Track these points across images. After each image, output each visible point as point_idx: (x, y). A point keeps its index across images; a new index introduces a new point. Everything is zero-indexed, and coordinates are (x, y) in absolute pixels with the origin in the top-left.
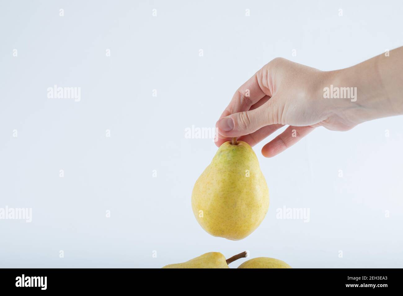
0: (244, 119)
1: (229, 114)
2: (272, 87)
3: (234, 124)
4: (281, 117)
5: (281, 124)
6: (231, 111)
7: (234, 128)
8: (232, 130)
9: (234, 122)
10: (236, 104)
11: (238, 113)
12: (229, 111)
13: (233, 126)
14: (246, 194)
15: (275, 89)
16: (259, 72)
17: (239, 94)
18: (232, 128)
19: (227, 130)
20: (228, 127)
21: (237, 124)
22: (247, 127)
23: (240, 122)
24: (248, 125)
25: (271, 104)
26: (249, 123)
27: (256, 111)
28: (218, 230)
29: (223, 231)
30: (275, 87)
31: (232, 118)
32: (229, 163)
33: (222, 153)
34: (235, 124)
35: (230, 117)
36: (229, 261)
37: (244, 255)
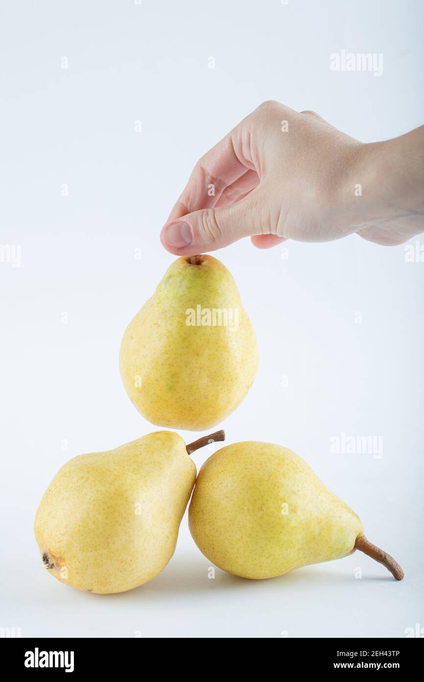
0: (209, 226)
1: (185, 212)
2: (259, 164)
3: (193, 233)
4: (278, 222)
5: (276, 235)
6: (189, 204)
7: (193, 241)
9: (192, 230)
10: (197, 192)
11: (200, 212)
12: (185, 205)
13: (192, 239)
14: (209, 359)
15: (264, 170)
16: (235, 131)
17: (202, 171)
18: (188, 241)
19: (179, 245)
20: (182, 239)
21: (197, 234)
22: (216, 240)
23: (204, 231)
24: (218, 236)
25: (256, 203)
26: (219, 232)
27: (231, 212)
30: (264, 164)
31: (188, 222)
32: (181, 301)
33: (171, 280)
34: (195, 236)
35: (185, 218)
36: (192, 447)
37: (219, 437)
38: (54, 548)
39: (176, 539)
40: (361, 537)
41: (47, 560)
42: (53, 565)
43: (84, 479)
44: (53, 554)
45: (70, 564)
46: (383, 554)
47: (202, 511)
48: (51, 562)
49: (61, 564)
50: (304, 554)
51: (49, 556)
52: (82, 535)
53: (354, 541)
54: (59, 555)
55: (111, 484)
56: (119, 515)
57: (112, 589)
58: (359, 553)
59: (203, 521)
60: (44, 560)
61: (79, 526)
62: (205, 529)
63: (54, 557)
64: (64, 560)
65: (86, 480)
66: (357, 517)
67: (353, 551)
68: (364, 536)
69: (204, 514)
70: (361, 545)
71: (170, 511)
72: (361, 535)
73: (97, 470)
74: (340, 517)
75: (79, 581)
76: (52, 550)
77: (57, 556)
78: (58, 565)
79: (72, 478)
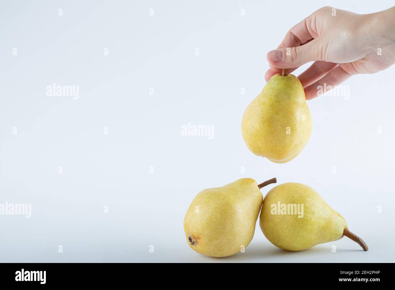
4: (325, 54)
5: (325, 61)
7: (283, 59)
8: (281, 60)
9: (283, 54)
13: (282, 58)
16: (308, 17)
17: (291, 33)
19: (276, 60)
20: (278, 58)
22: (294, 60)
24: (295, 58)
25: (317, 41)
26: (296, 56)
27: (304, 47)
28: (256, 148)
29: (260, 149)
31: (282, 50)
34: (284, 56)
36: (261, 186)
37: (274, 181)
38: (194, 232)
39: (255, 229)
40: (346, 229)
41: (191, 240)
42: (194, 242)
43: (209, 198)
44: (194, 236)
45: (203, 241)
46: (357, 237)
47: (267, 215)
48: (193, 241)
49: (199, 241)
50: (318, 236)
51: (192, 237)
52: (209, 225)
53: (343, 231)
54: (197, 236)
55: (223, 200)
56: (228, 214)
57: (224, 253)
58: (345, 237)
59: (268, 220)
60: (189, 240)
61: (208, 220)
62: (269, 224)
63: (194, 237)
64: (200, 238)
65: (210, 199)
66: (344, 219)
67: (342, 236)
68: (348, 229)
69: (268, 217)
70: (347, 233)
71: (252, 214)
72: (346, 228)
73: (215, 194)
74: (336, 218)
75: (208, 249)
76: (194, 234)
77: (196, 237)
78: (196, 242)
79: (203, 198)
